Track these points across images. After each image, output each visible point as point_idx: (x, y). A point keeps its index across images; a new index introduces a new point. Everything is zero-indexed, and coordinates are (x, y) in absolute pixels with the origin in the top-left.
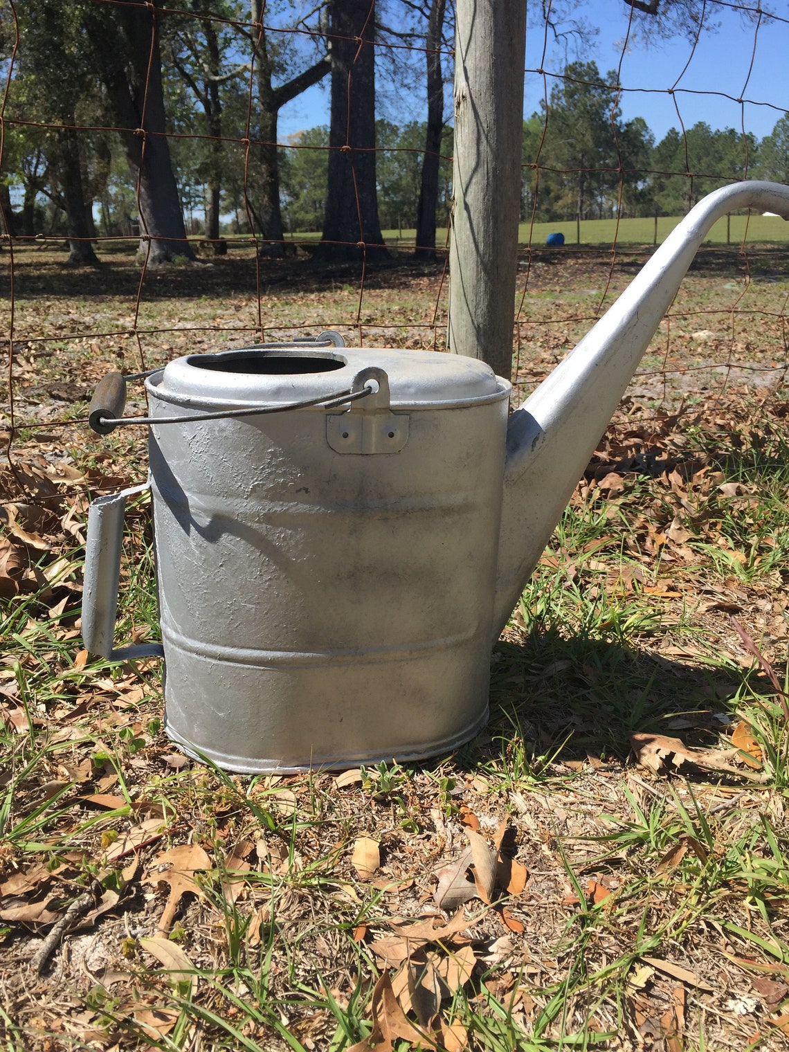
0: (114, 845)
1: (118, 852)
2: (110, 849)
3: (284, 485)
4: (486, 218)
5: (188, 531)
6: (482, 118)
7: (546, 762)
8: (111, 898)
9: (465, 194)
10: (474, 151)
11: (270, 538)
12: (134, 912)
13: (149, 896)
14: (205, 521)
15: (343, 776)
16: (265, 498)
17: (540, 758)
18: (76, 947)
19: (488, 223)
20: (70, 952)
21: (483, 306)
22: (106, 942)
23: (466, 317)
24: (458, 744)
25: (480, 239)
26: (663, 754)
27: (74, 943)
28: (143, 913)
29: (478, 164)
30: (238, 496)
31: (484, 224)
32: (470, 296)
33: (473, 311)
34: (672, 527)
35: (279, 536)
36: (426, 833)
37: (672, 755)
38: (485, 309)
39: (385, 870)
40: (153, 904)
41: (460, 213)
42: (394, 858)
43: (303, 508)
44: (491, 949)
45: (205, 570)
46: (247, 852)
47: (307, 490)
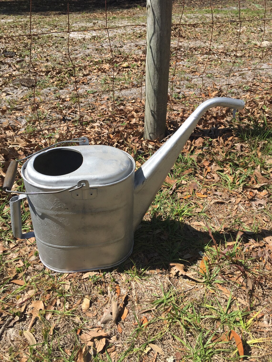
0: (20, 299)
1: (21, 302)
2: (19, 300)
3: (61, 208)
4: (157, 52)
5: (36, 216)
6: (156, 15)
7: (144, 271)
8: (17, 318)
9: (150, 43)
10: (153, 27)
11: (58, 220)
12: (23, 321)
13: (28, 317)
14: (40, 214)
15: (86, 274)
16: (56, 210)
17: (143, 270)
18: (8, 332)
19: (158, 54)
20: (6, 333)
21: (156, 83)
22: (16, 330)
23: (150, 86)
24: (120, 263)
25: (155, 59)
26: (177, 271)
27: (8, 330)
28: (26, 321)
29: (154, 32)
30: (48, 210)
31: (156, 54)
32: (152, 79)
33: (153, 84)
34: (213, 165)
35: (60, 220)
36: (105, 295)
37: (179, 272)
38: (157, 84)
39: (91, 308)
40: (28, 319)
41: (148, 49)
42: (94, 304)
43: (67, 213)
44: (111, 338)
45: (42, 225)
46: (54, 304)
47: (68, 209)
